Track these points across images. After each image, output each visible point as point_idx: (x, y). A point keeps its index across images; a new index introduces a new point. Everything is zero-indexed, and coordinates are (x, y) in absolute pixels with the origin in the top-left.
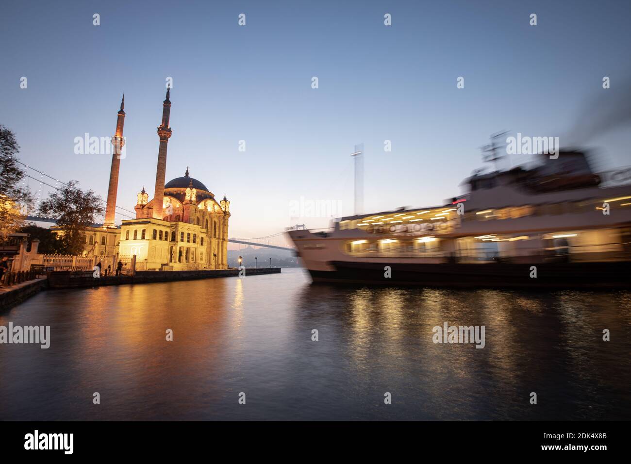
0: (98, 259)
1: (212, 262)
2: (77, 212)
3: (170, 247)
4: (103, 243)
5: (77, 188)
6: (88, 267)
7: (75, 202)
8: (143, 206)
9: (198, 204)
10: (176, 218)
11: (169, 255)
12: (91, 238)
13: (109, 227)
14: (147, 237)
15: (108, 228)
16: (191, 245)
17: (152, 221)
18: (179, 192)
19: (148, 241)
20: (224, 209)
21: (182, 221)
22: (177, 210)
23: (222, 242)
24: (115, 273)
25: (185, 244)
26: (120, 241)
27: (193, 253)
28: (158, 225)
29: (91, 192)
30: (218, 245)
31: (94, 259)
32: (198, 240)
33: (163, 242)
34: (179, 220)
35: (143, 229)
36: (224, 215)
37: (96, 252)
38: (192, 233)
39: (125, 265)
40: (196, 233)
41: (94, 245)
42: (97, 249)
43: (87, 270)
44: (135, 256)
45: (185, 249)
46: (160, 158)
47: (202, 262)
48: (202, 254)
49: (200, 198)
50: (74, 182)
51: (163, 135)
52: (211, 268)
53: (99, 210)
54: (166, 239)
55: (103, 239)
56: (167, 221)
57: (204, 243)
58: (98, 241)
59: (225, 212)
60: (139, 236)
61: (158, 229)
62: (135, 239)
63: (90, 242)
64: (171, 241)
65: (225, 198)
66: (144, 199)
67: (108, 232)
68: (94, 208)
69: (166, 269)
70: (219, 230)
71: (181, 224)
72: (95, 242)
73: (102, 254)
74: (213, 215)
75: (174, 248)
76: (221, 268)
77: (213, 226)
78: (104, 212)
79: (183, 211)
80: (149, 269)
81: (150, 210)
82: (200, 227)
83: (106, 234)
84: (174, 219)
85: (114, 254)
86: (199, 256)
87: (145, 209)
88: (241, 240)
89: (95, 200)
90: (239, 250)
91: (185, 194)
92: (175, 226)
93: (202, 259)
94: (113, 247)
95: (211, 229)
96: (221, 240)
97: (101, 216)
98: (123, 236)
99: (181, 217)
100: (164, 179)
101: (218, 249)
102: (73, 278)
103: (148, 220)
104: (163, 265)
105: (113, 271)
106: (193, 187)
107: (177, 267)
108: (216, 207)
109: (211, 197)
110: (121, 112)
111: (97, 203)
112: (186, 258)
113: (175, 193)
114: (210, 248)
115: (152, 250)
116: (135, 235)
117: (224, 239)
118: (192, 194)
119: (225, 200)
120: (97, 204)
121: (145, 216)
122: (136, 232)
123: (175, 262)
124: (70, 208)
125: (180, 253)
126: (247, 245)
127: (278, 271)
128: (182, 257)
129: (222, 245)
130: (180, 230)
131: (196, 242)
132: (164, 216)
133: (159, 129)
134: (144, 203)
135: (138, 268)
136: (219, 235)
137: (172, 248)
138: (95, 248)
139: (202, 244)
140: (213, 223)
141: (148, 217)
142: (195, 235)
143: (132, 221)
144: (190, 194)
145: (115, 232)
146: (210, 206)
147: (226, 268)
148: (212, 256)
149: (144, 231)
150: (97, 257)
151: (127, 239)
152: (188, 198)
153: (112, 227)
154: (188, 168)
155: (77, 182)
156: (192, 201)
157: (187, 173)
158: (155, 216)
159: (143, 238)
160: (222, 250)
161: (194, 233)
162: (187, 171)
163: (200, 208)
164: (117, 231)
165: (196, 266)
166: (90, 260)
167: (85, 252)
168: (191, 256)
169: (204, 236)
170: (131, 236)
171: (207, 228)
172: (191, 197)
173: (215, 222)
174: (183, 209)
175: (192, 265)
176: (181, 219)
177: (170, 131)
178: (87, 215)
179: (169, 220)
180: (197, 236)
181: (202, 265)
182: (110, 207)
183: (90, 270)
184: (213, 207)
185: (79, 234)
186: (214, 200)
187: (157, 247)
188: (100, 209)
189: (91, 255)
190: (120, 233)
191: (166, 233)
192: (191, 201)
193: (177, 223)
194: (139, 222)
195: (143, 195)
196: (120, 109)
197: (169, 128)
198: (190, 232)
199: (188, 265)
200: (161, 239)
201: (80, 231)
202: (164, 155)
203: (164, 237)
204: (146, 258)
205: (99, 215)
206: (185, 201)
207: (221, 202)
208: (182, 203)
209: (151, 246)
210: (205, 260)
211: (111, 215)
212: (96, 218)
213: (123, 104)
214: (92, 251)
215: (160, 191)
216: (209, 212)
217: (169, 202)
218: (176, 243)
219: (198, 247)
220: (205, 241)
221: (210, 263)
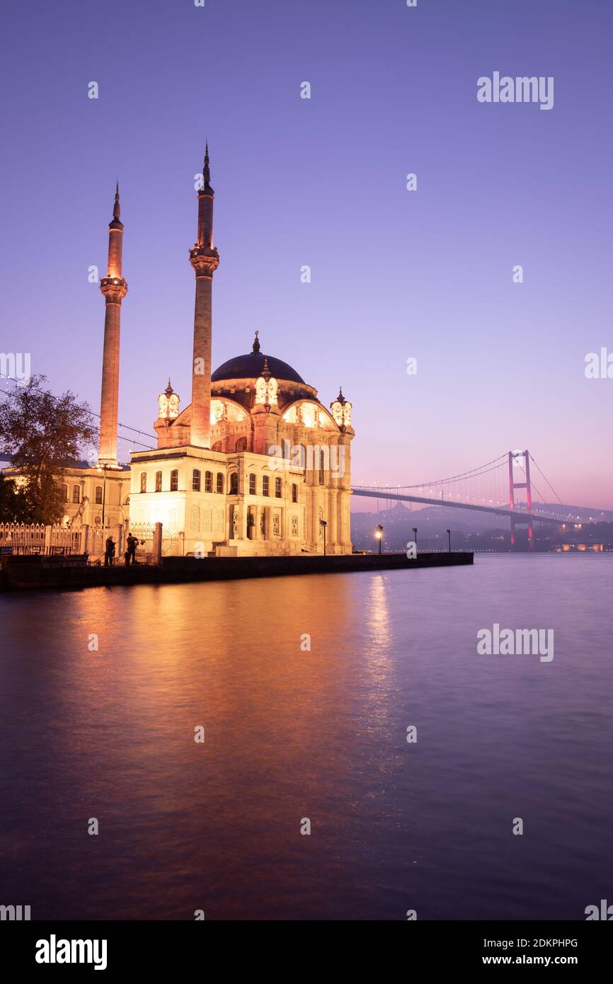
0: (90, 531)
1: (319, 539)
2: (46, 439)
3: (228, 506)
4: (99, 501)
5: (45, 391)
6: (74, 548)
7: (43, 419)
8: (171, 422)
9: (283, 412)
10: (238, 445)
11: (228, 524)
12: (76, 491)
13: (108, 466)
14: (181, 485)
15: (105, 469)
16: (272, 501)
17: (190, 451)
18: (241, 388)
19: (184, 495)
20: (339, 422)
21: (252, 450)
22: (239, 426)
23: (339, 494)
24: (122, 560)
25: (258, 501)
26: (130, 496)
27: (277, 520)
28: (202, 459)
29: (69, 398)
30: (330, 501)
31: (83, 531)
32: (287, 491)
33: (214, 497)
34: (245, 449)
35: (173, 469)
36: (339, 434)
37: (87, 518)
38: (272, 475)
39: (142, 543)
40: (281, 476)
41: (83, 504)
42: (90, 511)
43: (72, 553)
44: (160, 526)
45: (260, 510)
46: (199, 315)
47: (296, 539)
48: (295, 521)
49: (287, 399)
50: (38, 378)
51: (201, 264)
52: (316, 552)
53: (87, 434)
54: (220, 490)
55: (99, 491)
56: (220, 451)
57: (299, 497)
58: (88, 497)
59: (342, 428)
60: (166, 483)
61: (203, 468)
62: (158, 490)
63: (74, 497)
64: (231, 493)
65: (341, 395)
66: (171, 407)
67: (107, 478)
68: (78, 429)
69: (223, 552)
71: (248, 457)
72: (84, 499)
73: (97, 522)
74: (316, 435)
75: (237, 508)
76: (337, 551)
79: (253, 429)
80: (189, 553)
81: (185, 430)
83: (102, 481)
84: (233, 447)
85: (121, 522)
86: (289, 526)
87: (174, 427)
88: (380, 491)
89: (78, 411)
90: (376, 512)
91: (253, 392)
92: (236, 461)
93: (295, 532)
94: (116, 507)
96: (337, 491)
97: (91, 444)
98: (135, 485)
99: (248, 441)
100: (208, 361)
101: (330, 509)
102: (46, 570)
103: (182, 450)
104: (216, 544)
105: (120, 555)
106: (270, 376)
107: (245, 548)
108: (324, 418)
109: (310, 396)
110: (116, 223)
111: (83, 420)
112: (263, 531)
113: (233, 391)
114: (313, 507)
115: (194, 514)
116: (159, 482)
117: (342, 489)
118: (269, 392)
119: (341, 400)
121: (176, 442)
122: (159, 475)
123: (241, 538)
124: (34, 431)
125: (250, 519)
126: (395, 502)
127: (466, 559)
128: (254, 528)
129: (339, 502)
130: (247, 470)
131: (283, 495)
132: (214, 441)
133: (192, 252)
134: (173, 415)
135: (168, 551)
136: (331, 481)
137: (232, 508)
138: (84, 509)
139: (295, 500)
141: (181, 443)
142: (279, 481)
143: (152, 454)
144: (264, 392)
145: (119, 477)
146: (308, 414)
147: (348, 551)
148: (318, 523)
149: (174, 473)
150: (88, 526)
151: (143, 492)
152: (260, 400)
153: (113, 467)
154: (257, 333)
155: (43, 376)
156: (270, 407)
157: (256, 346)
158: (195, 440)
159: (174, 488)
160: (339, 511)
161: (277, 475)
162: (257, 340)
163: (287, 421)
164: (123, 475)
165: (283, 546)
166: (77, 534)
167: (66, 519)
168: (271, 525)
169: (298, 481)
170: (151, 484)
172: (267, 398)
174: (253, 425)
175: (274, 546)
176: (248, 445)
177: (214, 254)
178: (65, 443)
179: (223, 451)
180: (283, 481)
181: (297, 545)
182: (108, 426)
183: (78, 553)
184: (316, 418)
185: (53, 482)
186: (316, 400)
187: (201, 506)
188: (88, 430)
189: (77, 524)
190: (129, 479)
191: (220, 476)
192: (266, 406)
193: (241, 454)
194: (164, 455)
195: (168, 398)
196: (112, 218)
197: (212, 248)
198: (268, 474)
199: (266, 544)
200: (209, 489)
201: (54, 477)
202: (207, 309)
203: (215, 486)
204: (183, 531)
205: (87, 444)
206: (255, 407)
207: (333, 406)
208: (249, 412)
209: (190, 505)
210: (303, 534)
211: (110, 442)
212: (83, 449)
213: (117, 206)
214: (79, 516)
215: (203, 388)
216: (307, 428)
217: (222, 410)
218: (241, 498)
219: (287, 505)
220: (301, 493)
221: (312, 540)
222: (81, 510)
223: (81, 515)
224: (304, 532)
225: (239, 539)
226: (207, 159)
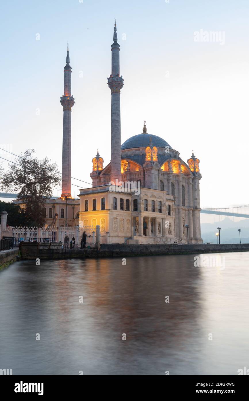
1: (183, 235)
2: (35, 183)
3: (132, 218)
4: (62, 216)
5: (33, 158)
7: (33, 172)
8: (100, 172)
9: (161, 165)
11: (133, 228)
12: (51, 211)
14: (107, 207)
16: (157, 215)
18: (137, 153)
19: (109, 212)
20: (192, 170)
23: (193, 211)
25: (149, 214)
26: (79, 213)
27: (160, 225)
29: (46, 161)
30: (189, 214)
33: (124, 213)
35: (102, 198)
36: (193, 176)
38: (157, 200)
40: (162, 200)
41: (55, 217)
42: (58, 222)
45: (150, 219)
46: (114, 113)
47: (170, 236)
49: (163, 158)
50: (30, 151)
51: (114, 86)
52: (182, 242)
53: (56, 180)
54: (128, 209)
55: (62, 210)
57: (171, 212)
58: (57, 214)
59: (194, 173)
60: (99, 206)
61: (119, 197)
62: (95, 209)
63: (50, 215)
64: (134, 211)
65: (193, 155)
66: (99, 164)
67: (66, 204)
68: (51, 178)
69: (131, 243)
70: (189, 195)
72: (55, 215)
74: (180, 178)
75: (137, 218)
77: (181, 191)
78: (60, 182)
79: (145, 175)
81: (107, 177)
82: (165, 192)
83: (64, 205)
87: (101, 175)
89: (51, 169)
91: (144, 155)
93: (170, 232)
94: (72, 220)
95: (179, 195)
96: (192, 208)
97: (58, 185)
98: (82, 207)
99: (142, 182)
100: (119, 138)
101: (189, 219)
102: (41, 250)
103: (107, 188)
104: (127, 238)
105: (78, 243)
106: (153, 146)
107: (143, 241)
108: (183, 168)
109: (176, 156)
110: (68, 67)
112: (152, 231)
113: (133, 155)
114: (179, 218)
115: (113, 222)
116: (95, 205)
117: (195, 207)
118: (153, 154)
120: (53, 173)
121: (103, 183)
122: (95, 201)
123: (140, 236)
124: (29, 179)
125: (145, 225)
126: (224, 216)
128: (147, 230)
129: (194, 215)
130: (143, 198)
131: (163, 211)
133: (109, 79)
134: (100, 169)
136: (189, 203)
138: (56, 220)
139: (169, 214)
140: (181, 187)
141: (106, 184)
142: (160, 203)
143: (90, 190)
144: (150, 154)
145: (73, 203)
146: (175, 167)
148: (182, 228)
149: (103, 200)
151: (86, 210)
152: (148, 159)
153: (70, 197)
154: (145, 122)
155: (33, 150)
156: (154, 163)
157: (145, 130)
159: (103, 208)
160: (194, 220)
161: (159, 200)
162: (145, 126)
163: (163, 170)
164: (75, 202)
165: (164, 239)
166: (54, 232)
167: (46, 226)
168: (157, 228)
169: (171, 203)
170: (91, 207)
171: (173, 194)
172: (152, 158)
173: (183, 186)
175: (159, 239)
176: (142, 184)
177: (121, 79)
178: (45, 186)
180: (163, 203)
181: (171, 240)
184: (180, 169)
185: (39, 206)
186: (180, 159)
187: (118, 218)
190: (79, 205)
191: (128, 201)
192: (152, 162)
194: (97, 191)
195: (98, 160)
196: (66, 64)
197: (120, 76)
198: (155, 200)
199: (154, 238)
200: (122, 208)
201: (39, 204)
202: (117, 110)
203: (125, 207)
204: (108, 231)
205: (56, 185)
206: (146, 163)
207: (189, 161)
208: (142, 166)
209: (112, 217)
210: (174, 233)
211: (67, 184)
212: (54, 188)
213: (68, 58)
214: (53, 224)
215: (117, 153)
216: (175, 174)
217: (127, 165)
218: (140, 213)
219: (165, 218)
220: (172, 210)
221: (179, 237)
222: (54, 221)
223: (54, 223)
224: (175, 232)
225: (139, 236)
226: (115, 29)
